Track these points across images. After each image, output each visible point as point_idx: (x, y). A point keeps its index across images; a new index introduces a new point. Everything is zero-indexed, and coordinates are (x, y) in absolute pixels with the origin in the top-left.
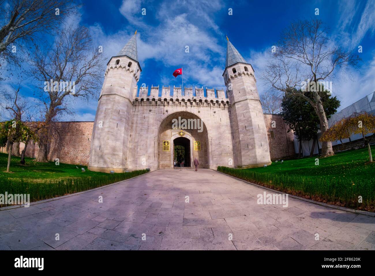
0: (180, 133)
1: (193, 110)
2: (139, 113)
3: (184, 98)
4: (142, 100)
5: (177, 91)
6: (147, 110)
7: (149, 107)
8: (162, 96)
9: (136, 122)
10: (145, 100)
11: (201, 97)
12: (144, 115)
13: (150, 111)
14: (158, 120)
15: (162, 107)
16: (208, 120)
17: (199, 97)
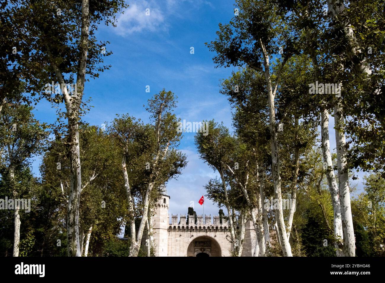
0: (202, 249)
1: (211, 235)
2: (172, 237)
3: (205, 226)
4: (175, 227)
5: (200, 220)
6: (178, 235)
7: (179, 232)
8: (189, 224)
9: (171, 244)
10: (177, 228)
11: (217, 224)
12: (176, 239)
13: (180, 236)
14: (187, 243)
15: (190, 232)
16: (222, 242)
17: (216, 225)
